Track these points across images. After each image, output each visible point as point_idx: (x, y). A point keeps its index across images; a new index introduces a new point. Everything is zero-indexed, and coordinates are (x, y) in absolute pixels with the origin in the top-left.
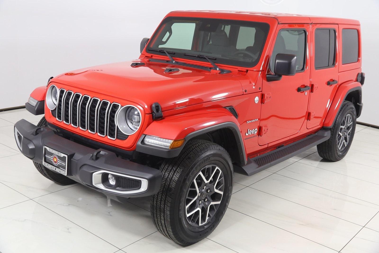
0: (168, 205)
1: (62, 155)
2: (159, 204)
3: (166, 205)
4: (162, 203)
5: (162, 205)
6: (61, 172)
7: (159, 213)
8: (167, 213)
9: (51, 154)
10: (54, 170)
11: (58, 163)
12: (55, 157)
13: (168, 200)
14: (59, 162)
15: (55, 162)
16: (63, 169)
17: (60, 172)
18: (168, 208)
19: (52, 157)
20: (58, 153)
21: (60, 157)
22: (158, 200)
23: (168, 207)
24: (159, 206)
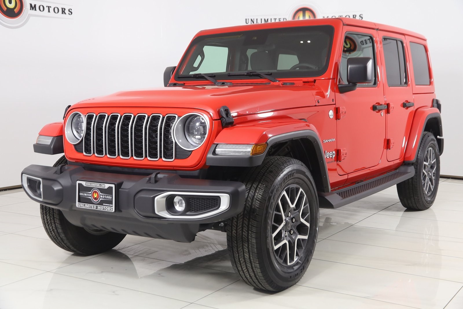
0: (252, 230)
1: (107, 186)
2: (241, 232)
3: (250, 232)
4: (244, 230)
5: (244, 232)
6: (105, 210)
7: (241, 245)
8: (252, 241)
9: (89, 189)
10: (95, 209)
11: (101, 199)
12: (96, 192)
13: (253, 225)
14: (101, 197)
15: (96, 199)
16: (108, 205)
17: (103, 209)
18: (253, 235)
19: (90, 194)
20: (100, 185)
21: (102, 191)
22: (238, 228)
23: (253, 233)
24: (241, 234)
